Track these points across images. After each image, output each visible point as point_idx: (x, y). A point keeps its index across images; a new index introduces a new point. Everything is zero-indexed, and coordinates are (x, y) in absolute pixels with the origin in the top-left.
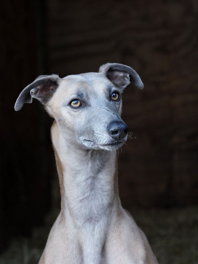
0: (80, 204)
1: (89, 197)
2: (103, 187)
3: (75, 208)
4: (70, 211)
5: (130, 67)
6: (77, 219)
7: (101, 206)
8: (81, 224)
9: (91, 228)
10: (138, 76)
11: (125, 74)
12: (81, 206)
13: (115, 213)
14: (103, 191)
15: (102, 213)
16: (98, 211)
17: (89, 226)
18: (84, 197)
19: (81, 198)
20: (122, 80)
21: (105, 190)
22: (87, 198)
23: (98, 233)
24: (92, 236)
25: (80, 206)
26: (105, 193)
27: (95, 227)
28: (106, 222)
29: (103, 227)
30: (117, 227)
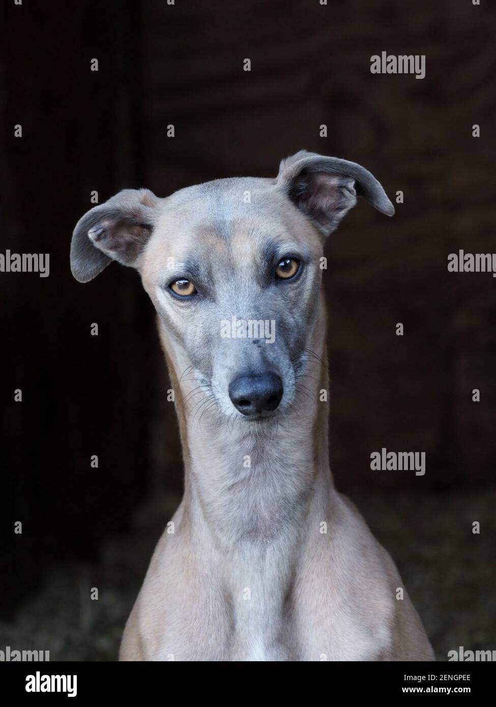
0: (228, 497)
1: (249, 479)
2: (284, 455)
3: (216, 504)
4: (204, 510)
5: (355, 164)
6: (222, 529)
7: (281, 501)
8: (231, 543)
9: (256, 552)
10: (379, 187)
11: (343, 183)
12: (231, 501)
13: (320, 514)
14: (285, 465)
15: (284, 517)
16: (272, 514)
17: (250, 550)
18: (238, 479)
19: (230, 482)
20: (337, 195)
21: (290, 462)
22: (246, 481)
23: (274, 564)
24: (259, 571)
25: (227, 500)
26: (290, 470)
27: (265, 551)
28: (292, 538)
29: (286, 551)
30: (323, 548)
